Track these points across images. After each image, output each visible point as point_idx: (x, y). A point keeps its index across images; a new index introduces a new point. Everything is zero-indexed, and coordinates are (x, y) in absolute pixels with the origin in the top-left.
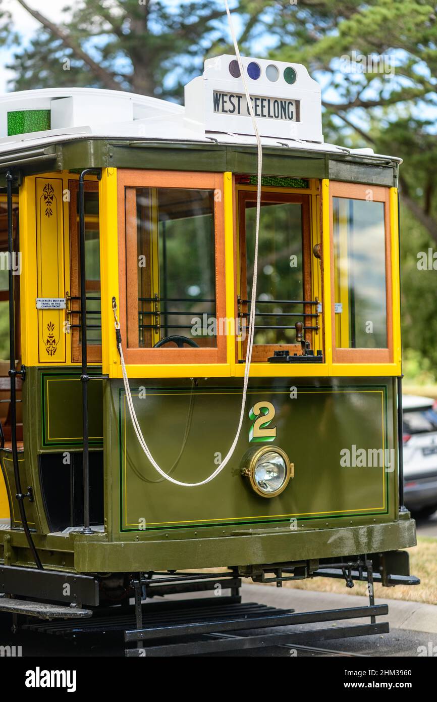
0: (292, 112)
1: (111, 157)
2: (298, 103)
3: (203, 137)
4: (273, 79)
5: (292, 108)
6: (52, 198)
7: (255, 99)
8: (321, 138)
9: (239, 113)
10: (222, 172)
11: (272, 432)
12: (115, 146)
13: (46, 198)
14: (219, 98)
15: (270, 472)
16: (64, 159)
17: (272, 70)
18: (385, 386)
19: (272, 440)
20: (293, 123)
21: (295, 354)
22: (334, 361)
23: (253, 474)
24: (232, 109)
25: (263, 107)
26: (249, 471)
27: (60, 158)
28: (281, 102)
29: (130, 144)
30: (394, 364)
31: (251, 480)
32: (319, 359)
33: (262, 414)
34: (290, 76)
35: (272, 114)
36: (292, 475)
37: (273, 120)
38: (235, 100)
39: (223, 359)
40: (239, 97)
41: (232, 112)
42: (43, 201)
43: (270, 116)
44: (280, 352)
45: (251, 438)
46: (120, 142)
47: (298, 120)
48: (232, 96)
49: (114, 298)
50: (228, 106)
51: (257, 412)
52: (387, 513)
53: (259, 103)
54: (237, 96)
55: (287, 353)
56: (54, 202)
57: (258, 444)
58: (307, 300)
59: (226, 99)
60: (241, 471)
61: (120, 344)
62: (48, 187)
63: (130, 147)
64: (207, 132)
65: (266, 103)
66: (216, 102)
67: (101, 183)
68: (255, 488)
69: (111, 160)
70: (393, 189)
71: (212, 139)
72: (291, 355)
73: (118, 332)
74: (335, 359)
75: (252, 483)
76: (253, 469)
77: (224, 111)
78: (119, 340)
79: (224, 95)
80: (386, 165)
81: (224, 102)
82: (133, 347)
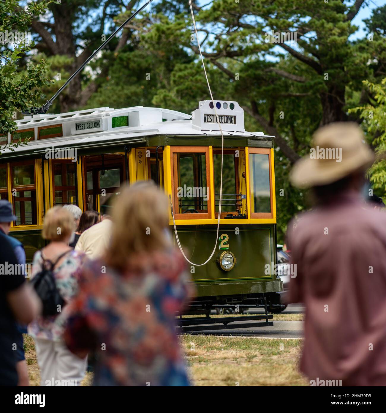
0: (233, 121)
1: (168, 142)
2: (235, 117)
3: (201, 133)
4: (225, 108)
5: (233, 119)
6: (141, 156)
7: (219, 116)
8: (244, 130)
9: (213, 122)
10: (209, 146)
11: (228, 246)
12: (169, 137)
13: (139, 156)
14: (206, 116)
15: (227, 261)
16: (149, 142)
17: (225, 105)
18: (270, 228)
19: (228, 249)
20: (233, 125)
21: (235, 216)
22: (251, 218)
23: (221, 262)
24: (210, 121)
25: (222, 119)
26: (220, 260)
27: (148, 142)
28: (229, 117)
29: (175, 136)
30: (274, 219)
31: (221, 264)
32: (245, 217)
33: (224, 239)
34: (232, 107)
35: (225, 122)
36: (236, 262)
37: (226, 124)
38: (212, 117)
39: (210, 218)
40: (213, 116)
41: (210, 122)
42: (138, 158)
43: (224, 123)
44: (229, 215)
45: (220, 248)
46: (171, 136)
47: (235, 123)
48: (210, 115)
49: (170, 195)
50: (209, 120)
51: (222, 238)
52: (272, 278)
53: (220, 118)
54: (212, 116)
55: (232, 215)
56: (142, 157)
57: (223, 250)
58: (237, 194)
59: (208, 117)
60: (217, 261)
61: (173, 212)
62: (140, 152)
63: (175, 138)
64: (202, 130)
65: (223, 118)
66: (205, 118)
67: (164, 152)
68: (222, 267)
69: (168, 143)
70: (272, 149)
71: (205, 134)
72: (234, 215)
73: (172, 208)
74: (251, 217)
75: (221, 265)
76: (221, 260)
77: (207, 122)
78: (172, 211)
79: (208, 115)
80: (269, 139)
81: (208, 118)
82: (177, 213)
